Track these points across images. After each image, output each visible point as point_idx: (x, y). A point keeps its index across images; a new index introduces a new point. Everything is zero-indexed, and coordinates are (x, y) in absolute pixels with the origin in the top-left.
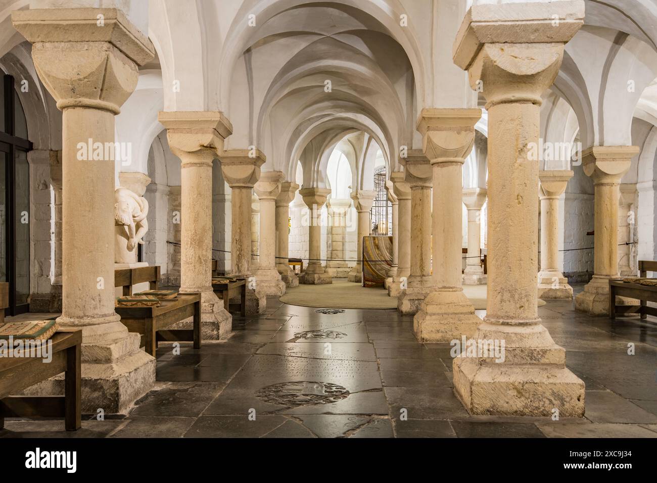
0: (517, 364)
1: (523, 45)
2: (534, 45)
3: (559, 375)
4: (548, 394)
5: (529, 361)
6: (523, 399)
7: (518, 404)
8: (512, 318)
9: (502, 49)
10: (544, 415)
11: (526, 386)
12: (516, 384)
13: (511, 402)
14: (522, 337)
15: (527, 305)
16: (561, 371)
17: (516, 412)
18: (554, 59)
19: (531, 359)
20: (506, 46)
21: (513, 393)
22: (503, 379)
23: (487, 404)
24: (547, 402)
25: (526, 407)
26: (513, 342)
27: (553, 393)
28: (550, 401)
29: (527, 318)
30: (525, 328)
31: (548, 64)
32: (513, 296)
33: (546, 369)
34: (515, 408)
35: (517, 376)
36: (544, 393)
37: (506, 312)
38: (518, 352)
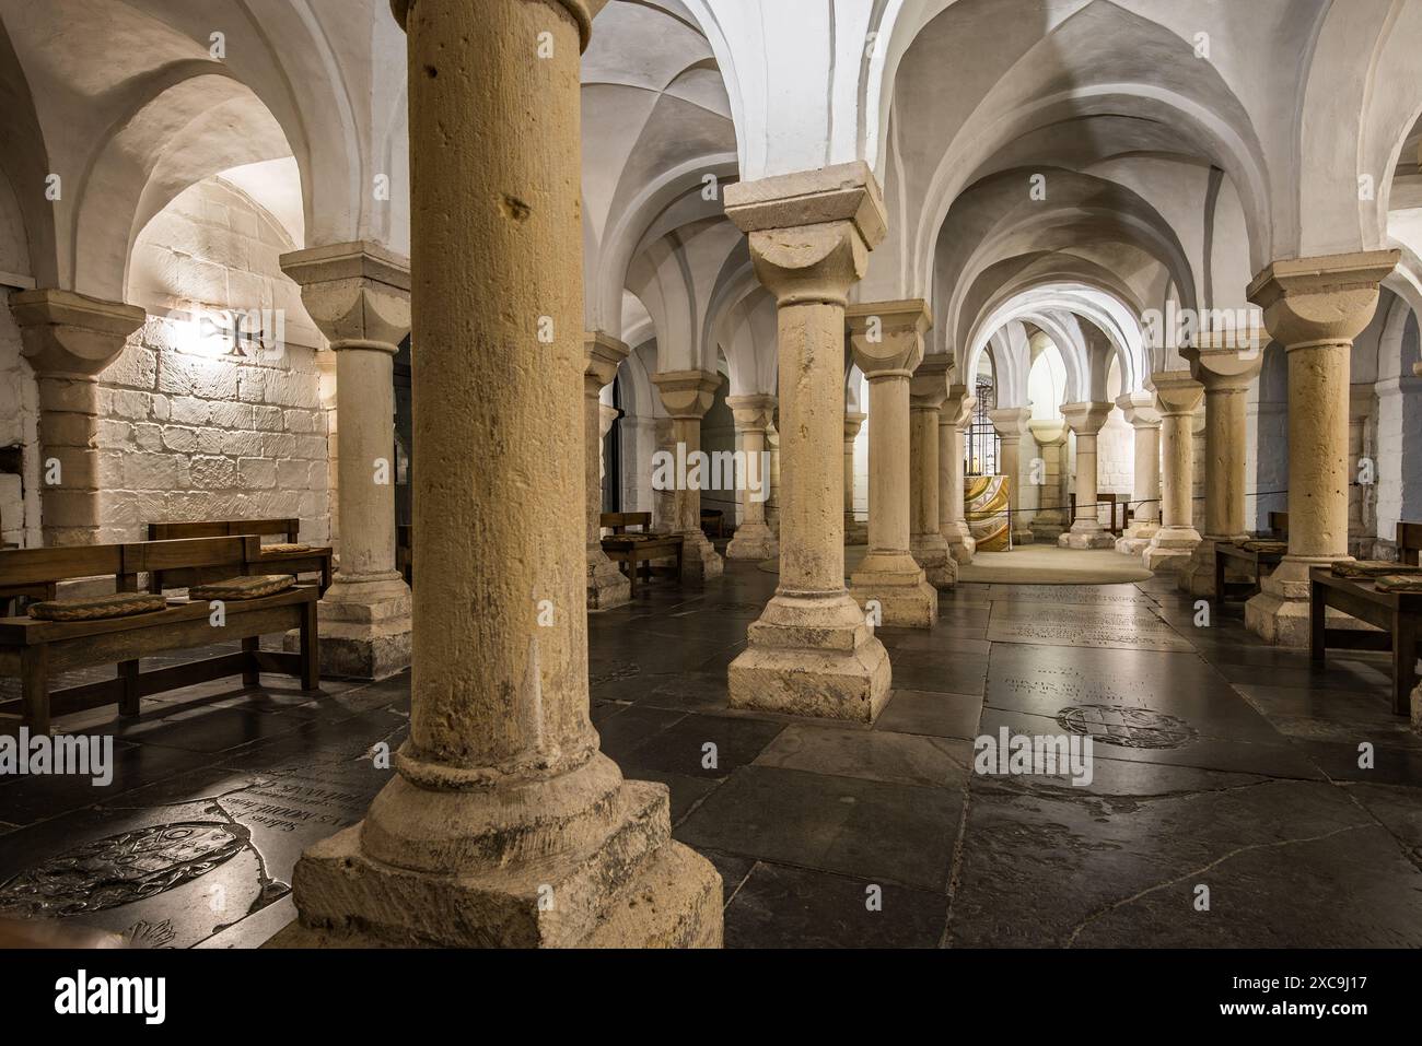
0: (792, 648)
1: (796, 229)
2: (810, 227)
3: (840, 665)
4: (822, 688)
5: (807, 645)
6: (791, 692)
7: (785, 699)
8: (796, 587)
9: (771, 238)
10: (817, 715)
11: (795, 676)
12: (782, 672)
13: (776, 695)
14: (800, 612)
15: (815, 571)
16: (846, 660)
17: (782, 708)
18: (837, 243)
19: (810, 642)
20: (774, 233)
21: (779, 684)
22: (767, 665)
23: (748, 697)
24: (822, 698)
25: (794, 703)
26: (789, 618)
27: (829, 688)
28: (826, 697)
29: (815, 588)
30: (811, 601)
31: (828, 250)
32: (797, 559)
33: (828, 656)
34: (781, 704)
35: (786, 663)
36: (818, 686)
37: (791, 580)
38: (792, 631)
